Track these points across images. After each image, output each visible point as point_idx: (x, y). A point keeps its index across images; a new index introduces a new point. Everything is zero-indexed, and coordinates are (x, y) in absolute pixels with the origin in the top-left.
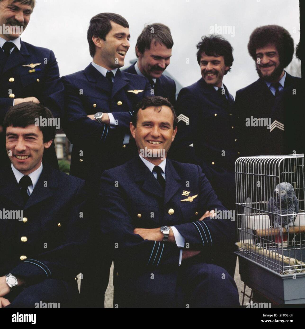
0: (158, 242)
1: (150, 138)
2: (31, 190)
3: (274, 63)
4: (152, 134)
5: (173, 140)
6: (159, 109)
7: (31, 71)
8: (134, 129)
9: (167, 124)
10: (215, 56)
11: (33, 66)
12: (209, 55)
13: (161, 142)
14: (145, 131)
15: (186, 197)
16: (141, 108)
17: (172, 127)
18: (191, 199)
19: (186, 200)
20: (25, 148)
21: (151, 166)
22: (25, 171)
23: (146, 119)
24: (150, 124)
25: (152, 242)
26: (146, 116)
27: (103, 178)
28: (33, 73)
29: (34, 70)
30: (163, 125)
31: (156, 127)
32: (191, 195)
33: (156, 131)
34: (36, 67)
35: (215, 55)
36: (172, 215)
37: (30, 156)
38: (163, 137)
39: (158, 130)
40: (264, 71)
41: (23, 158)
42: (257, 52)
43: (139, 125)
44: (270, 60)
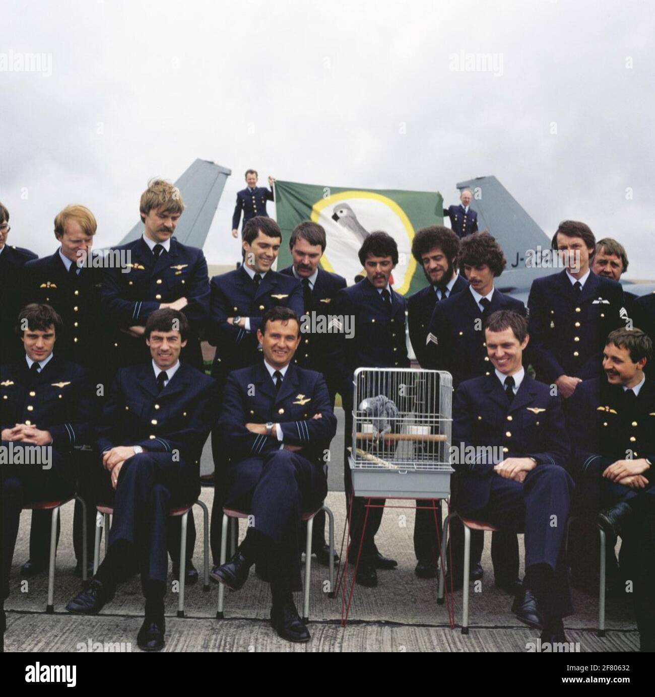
0: (261, 436)
1: (276, 348)
2: (166, 383)
3: (442, 268)
4: (278, 345)
5: (296, 348)
6: (286, 322)
7: (177, 273)
8: (261, 336)
9: (293, 336)
10: (384, 257)
11: (180, 267)
12: (378, 256)
13: (286, 352)
14: (272, 341)
15: (299, 400)
16: (270, 319)
17: (296, 338)
18: (303, 402)
19: (298, 403)
20: (168, 348)
21: (272, 370)
22: (164, 367)
23: (274, 331)
24: (277, 336)
25: (256, 435)
26: (274, 328)
27: (229, 378)
28: (179, 275)
29: (180, 272)
30: (289, 337)
31: (283, 339)
32: (304, 399)
33: (282, 343)
34: (183, 269)
35: (385, 255)
36: (282, 414)
37: (171, 354)
38: (288, 347)
39: (284, 342)
40: (434, 276)
41: (166, 356)
42: (423, 257)
43: (267, 335)
44: (438, 265)
